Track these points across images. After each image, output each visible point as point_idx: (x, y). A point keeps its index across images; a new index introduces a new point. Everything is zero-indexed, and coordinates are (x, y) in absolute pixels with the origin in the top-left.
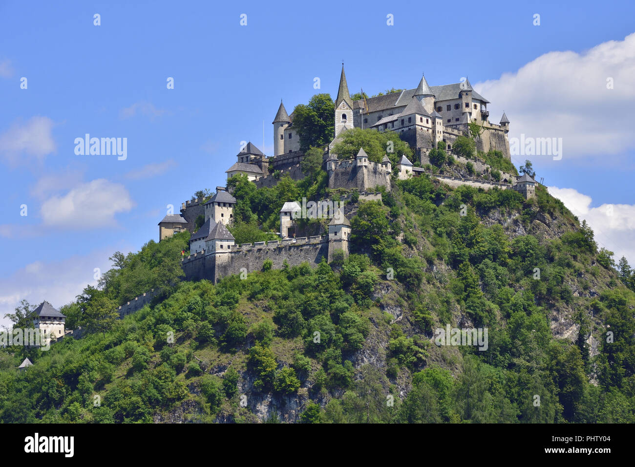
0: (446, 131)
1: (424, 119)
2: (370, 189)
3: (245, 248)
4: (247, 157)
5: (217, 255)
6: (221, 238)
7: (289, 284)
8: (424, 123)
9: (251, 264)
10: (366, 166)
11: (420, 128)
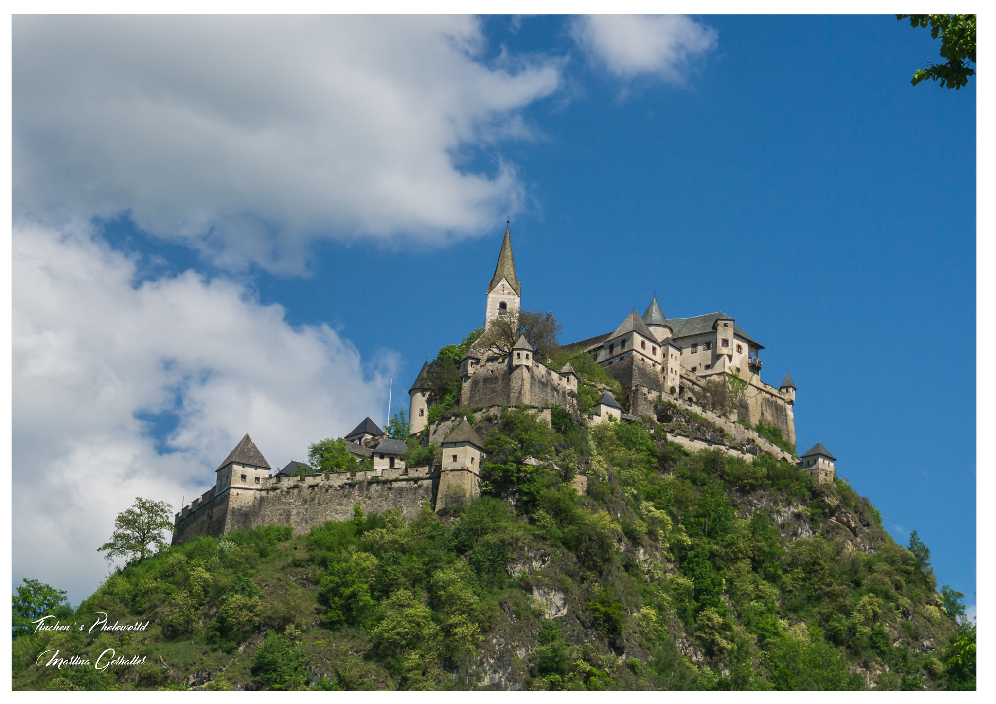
0: (685, 376)
1: (649, 345)
4: (360, 439)
5: (233, 492)
6: (245, 462)
8: (648, 352)
10: (527, 367)
11: (640, 357)
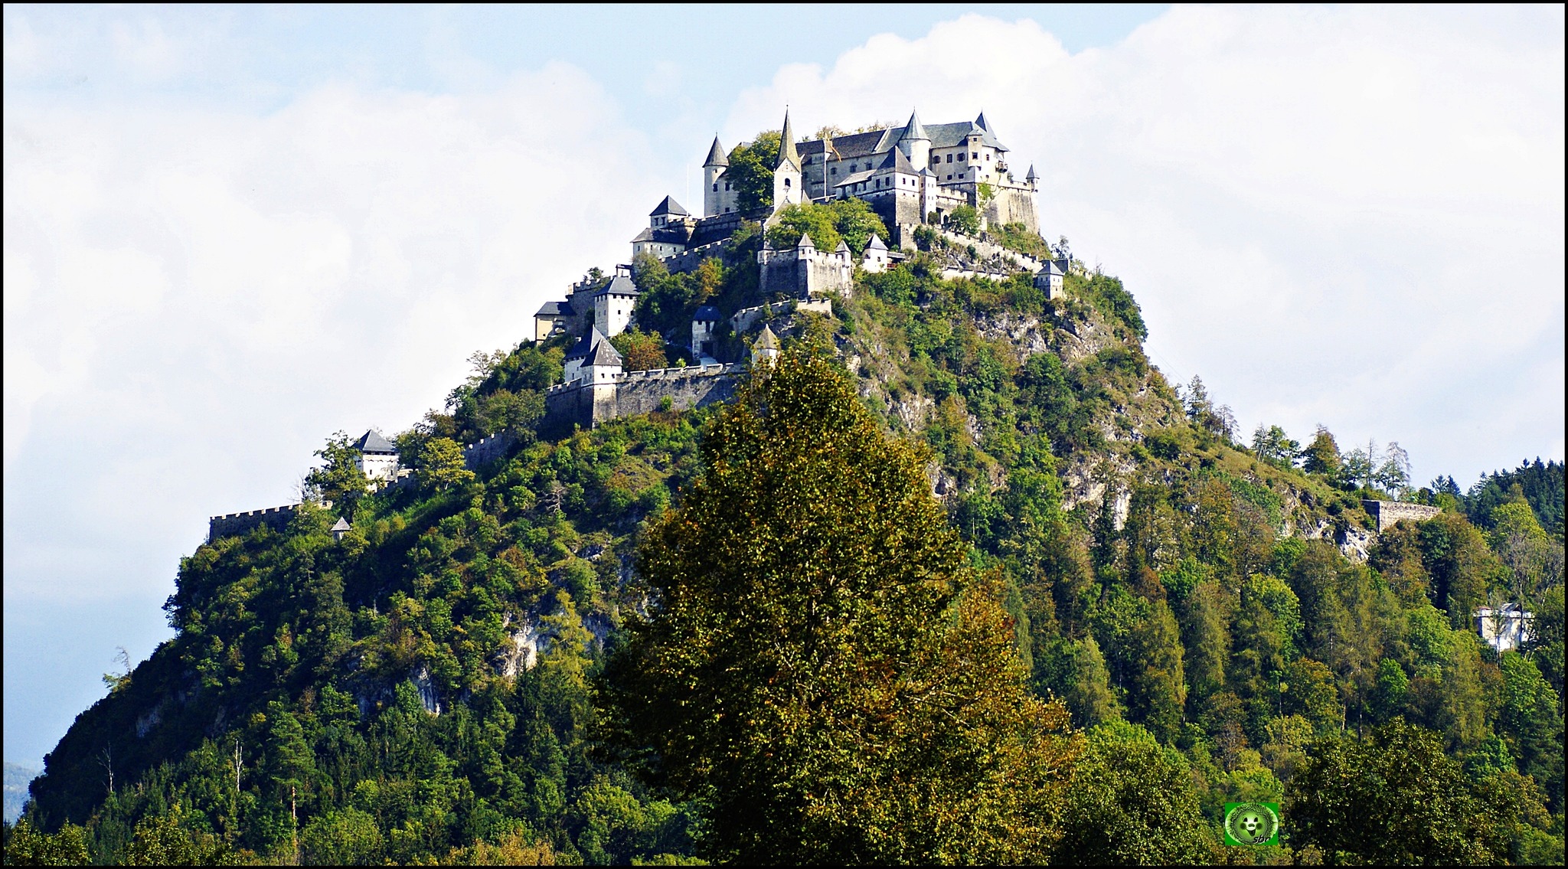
0: (941, 195)
1: (909, 179)
2: (816, 292)
3: (636, 378)
4: (664, 218)
5: (596, 388)
6: (604, 363)
7: (694, 431)
8: (908, 186)
9: (643, 400)
10: (811, 260)
11: (902, 192)
